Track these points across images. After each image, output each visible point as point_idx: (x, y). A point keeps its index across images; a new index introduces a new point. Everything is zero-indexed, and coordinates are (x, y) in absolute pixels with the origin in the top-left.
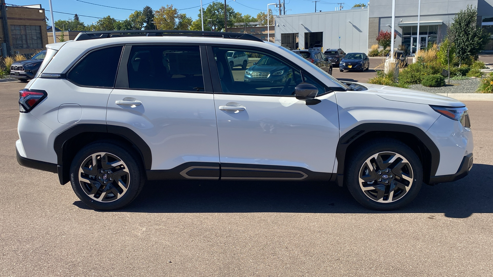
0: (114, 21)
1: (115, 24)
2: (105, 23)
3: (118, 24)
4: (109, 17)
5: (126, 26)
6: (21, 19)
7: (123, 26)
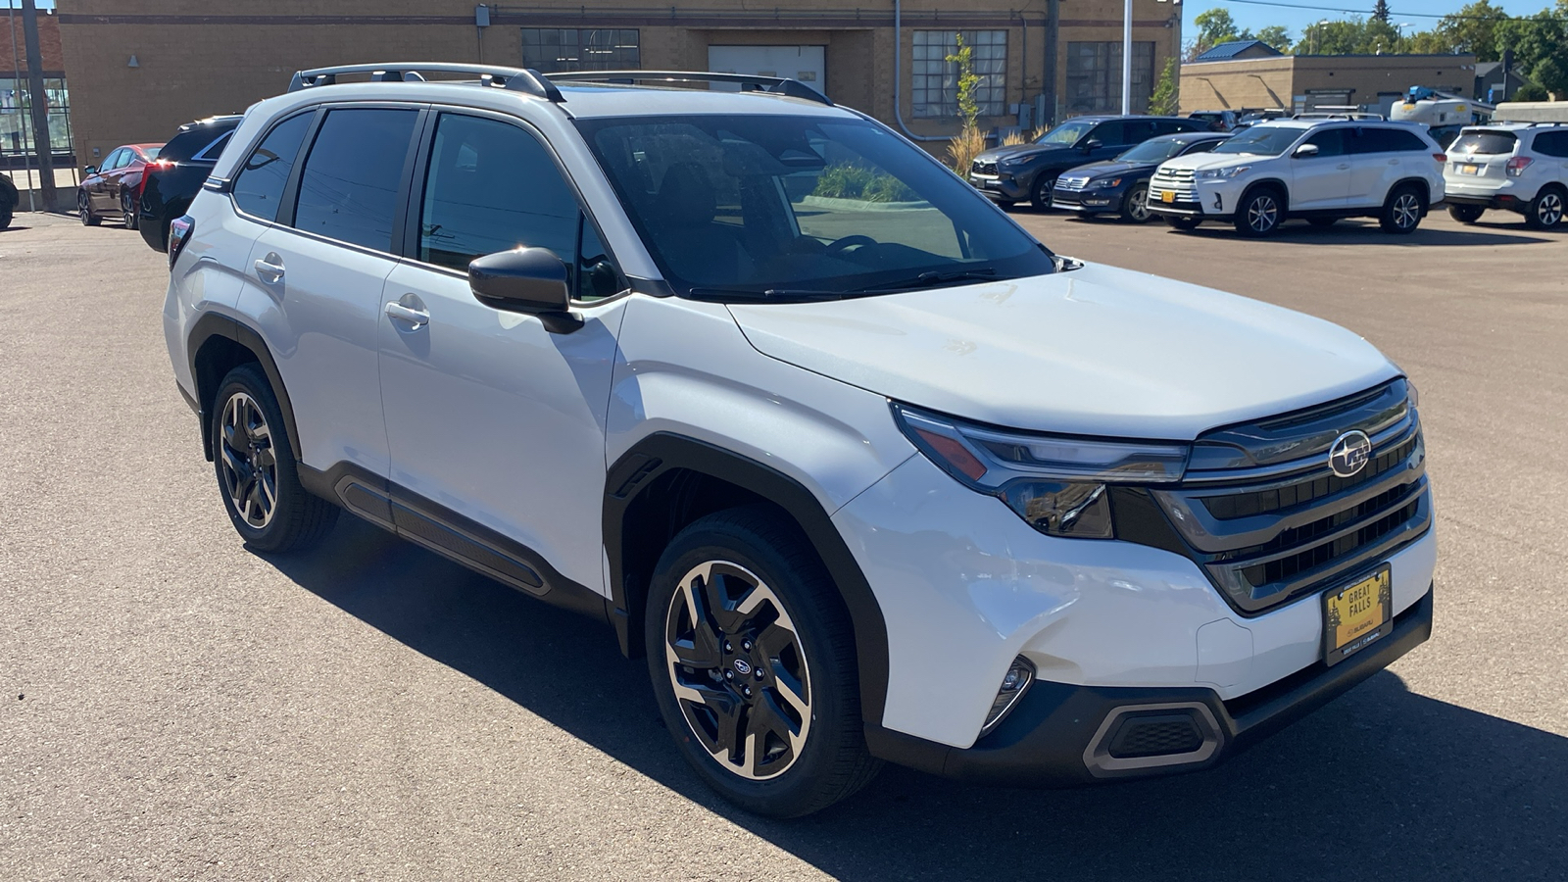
0: (1500, 17)
1: (1501, 25)
2: (1466, 26)
3: (1510, 26)
4: (1483, 5)
5: (1539, 32)
6: (1099, 24)
7: (1528, 33)
